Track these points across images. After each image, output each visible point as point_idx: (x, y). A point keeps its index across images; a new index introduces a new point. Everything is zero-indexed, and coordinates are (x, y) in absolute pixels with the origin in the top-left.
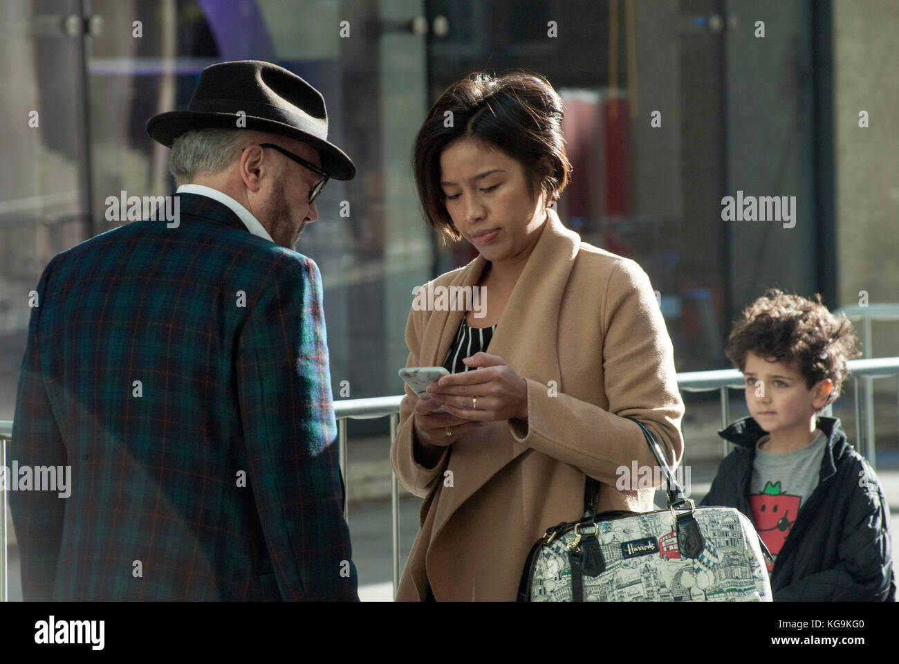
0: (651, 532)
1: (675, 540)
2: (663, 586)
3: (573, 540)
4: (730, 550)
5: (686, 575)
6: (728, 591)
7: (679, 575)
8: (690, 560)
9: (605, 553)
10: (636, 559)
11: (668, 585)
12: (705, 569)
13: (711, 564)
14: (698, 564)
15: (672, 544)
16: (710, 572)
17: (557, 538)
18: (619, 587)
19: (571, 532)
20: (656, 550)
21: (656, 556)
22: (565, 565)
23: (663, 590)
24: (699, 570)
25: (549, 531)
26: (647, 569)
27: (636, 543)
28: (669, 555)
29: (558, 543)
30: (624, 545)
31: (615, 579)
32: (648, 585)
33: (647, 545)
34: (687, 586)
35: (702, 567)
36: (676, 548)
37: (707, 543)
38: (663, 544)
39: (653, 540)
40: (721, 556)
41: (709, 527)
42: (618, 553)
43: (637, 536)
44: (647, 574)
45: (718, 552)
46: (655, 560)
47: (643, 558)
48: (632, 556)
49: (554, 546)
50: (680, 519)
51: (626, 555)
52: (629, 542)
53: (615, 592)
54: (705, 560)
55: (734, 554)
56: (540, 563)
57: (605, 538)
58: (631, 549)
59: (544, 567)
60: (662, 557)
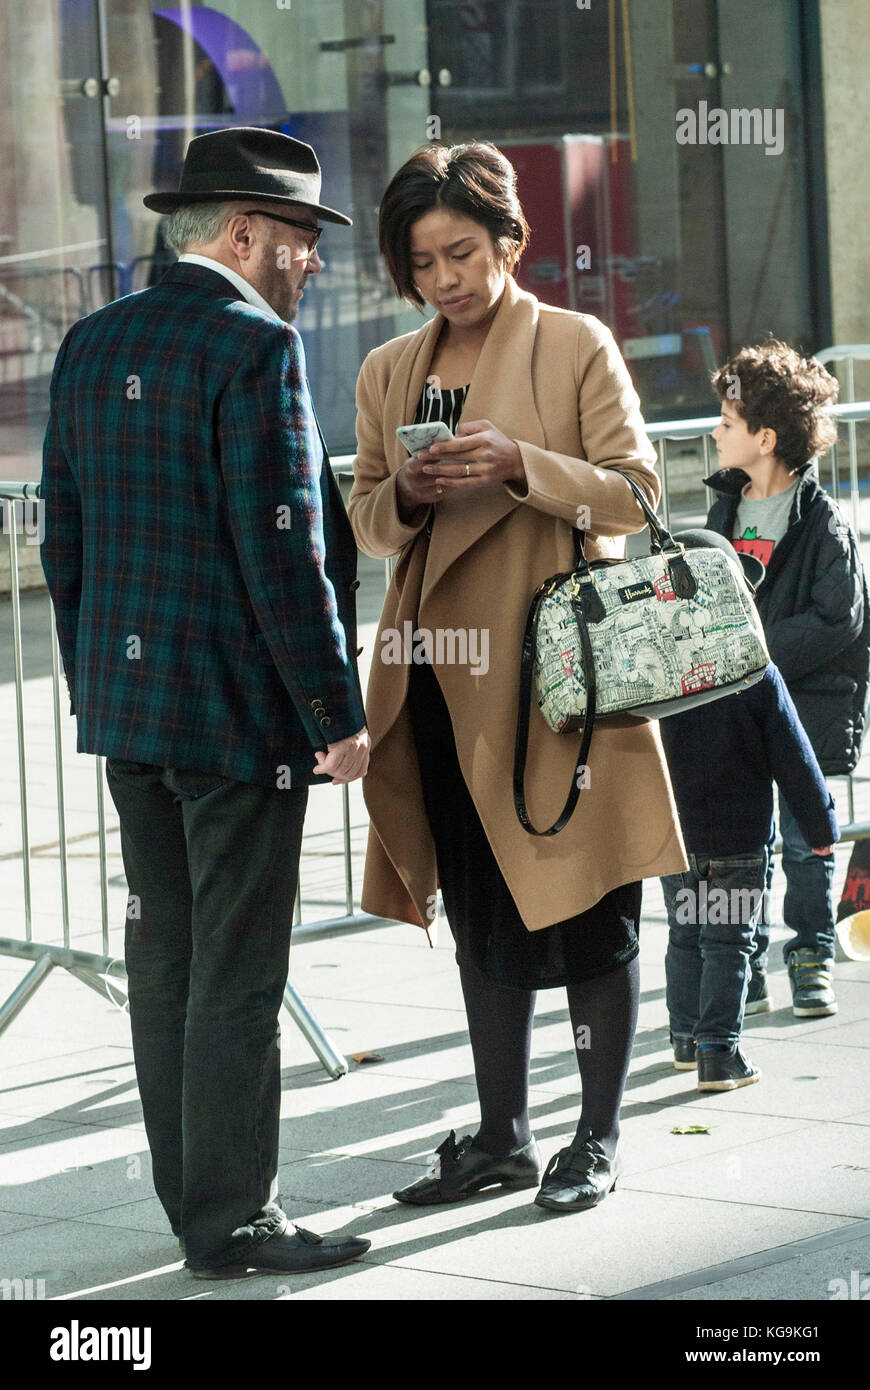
0: (644, 577)
1: (669, 582)
2: (664, 628)
3: (572, 589)
4: (723, 588)
5: (683, 614)
6: (726, 627)
7: (677, 615)
8: (685, 601)
9: (603, 600)
10: (634, 603)
11: (668, 626)
12: (701, 608)
13: (706, 603)
14: (693, 604)
15: (667, 586)
16: (706, 611)
17: (556, 588)
18: (622, 631)
19: (568, 582)
20: (653, 594)
21: (654, 599)
22: (568, 613)
23: (664, 631)
24: (695, 609)
25: (548, 583)
26: (647, 612)
27: (633, 588)
28: (666, 598)
29: (558, 594)
30: (621, 592)
31: (617, 624)
32: (650, 628)
33: (643, 590)
34: (686, 626)
35: (697, 606)
36: (671, 590)
37: (700, 583)
38: (659, 587)
39: (649, 584)
40: (715, 595)
41: (700, 568)
42: (616, 599)
43: (632, 581)
44: (647, 617)
45: (711, 591)
46: (653, 603)
47: (642, 602)
48: (631, 601)
49: (555, 597)
50: (671, 562)
51: (625, 601)
52: (626, 588)
53: (619, 636)
54: (700, 600)
55: (727, 592)
56: (544, 614)
57: (601, 586)
58: (629, 595)
59: (548, 618)
60: (659, 599)
